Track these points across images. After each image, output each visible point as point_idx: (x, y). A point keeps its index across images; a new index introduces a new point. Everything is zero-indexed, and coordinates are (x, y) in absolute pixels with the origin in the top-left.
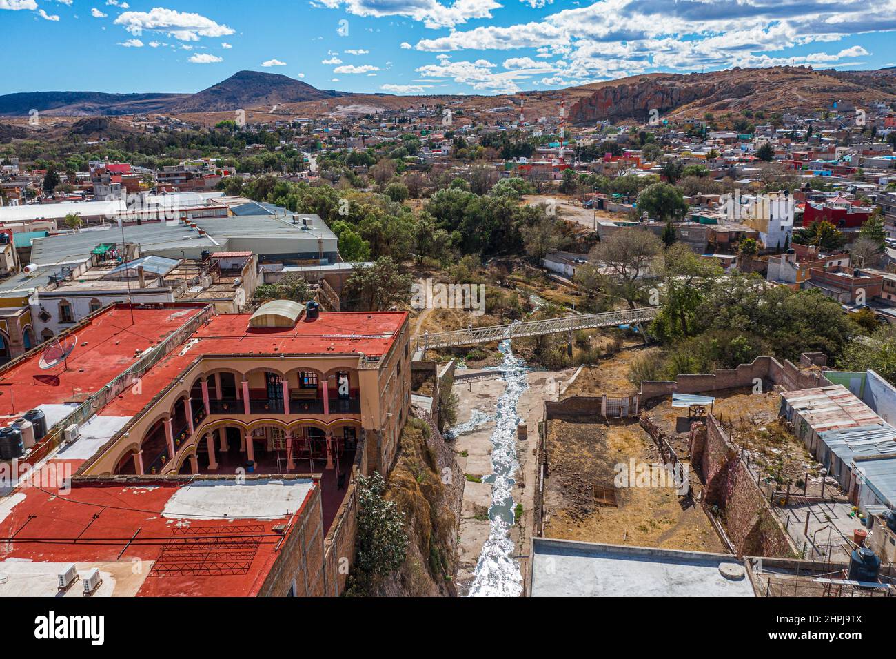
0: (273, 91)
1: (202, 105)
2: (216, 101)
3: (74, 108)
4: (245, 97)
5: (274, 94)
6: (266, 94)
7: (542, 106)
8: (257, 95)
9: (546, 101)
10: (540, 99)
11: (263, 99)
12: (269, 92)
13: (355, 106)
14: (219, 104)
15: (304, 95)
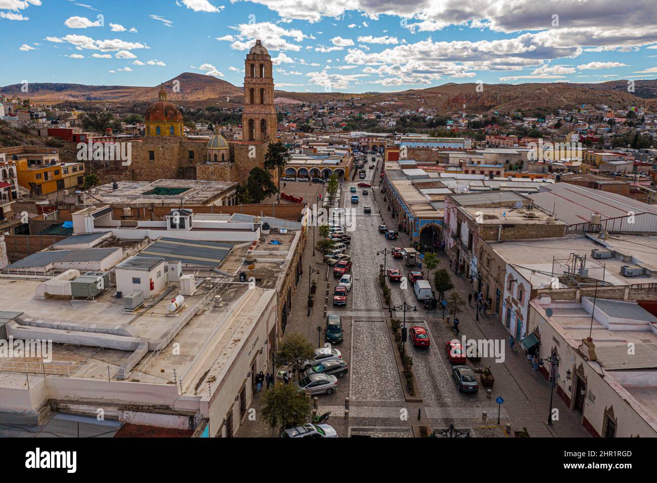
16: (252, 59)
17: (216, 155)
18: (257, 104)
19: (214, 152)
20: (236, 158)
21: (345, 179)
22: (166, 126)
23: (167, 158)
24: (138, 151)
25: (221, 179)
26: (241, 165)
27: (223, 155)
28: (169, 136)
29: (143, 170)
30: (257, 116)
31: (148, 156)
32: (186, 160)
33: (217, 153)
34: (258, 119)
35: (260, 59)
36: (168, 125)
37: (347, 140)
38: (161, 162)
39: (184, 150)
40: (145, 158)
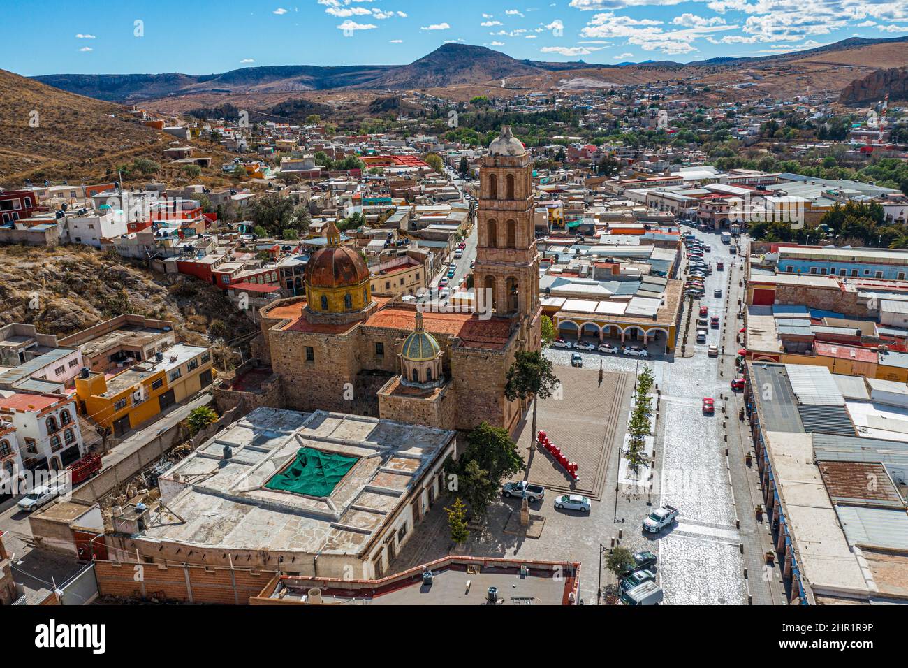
0: (476, 63)
1: (413, 77)
2: (425, 73)
3: (294, 81)
4: (451, 70)
5: (477, 66)
6: (469, 65)
7: (783, 81)
8: (462, 67)
9: (784, 76)
10: (779, 73)
11: (468, 70)
12: (473, 64)
13: (577, 79)
14: (429, 76)
15: (505, 66)
16: (492, 164)
17: (415, 371)
18: (501, 248)
19: (412, 366)
20: (453, 371)
21: (668, 349)
22: (337, 295)
23: (335, 360)
24: (286, 346)
25: (423, 421)
26: (464, 384)
27: (429, 369)
28: (343, 312)
29: (297, 377)
30: (500, 269)
31: (303, 355)
32: (371, 357)
33: (418, 368)
34: (503, 275)
35: (507, 164)
36: (341, 293)
37: (677, 203)
38: (326, 367)
39: (367, 341)
40: (298, 359)
